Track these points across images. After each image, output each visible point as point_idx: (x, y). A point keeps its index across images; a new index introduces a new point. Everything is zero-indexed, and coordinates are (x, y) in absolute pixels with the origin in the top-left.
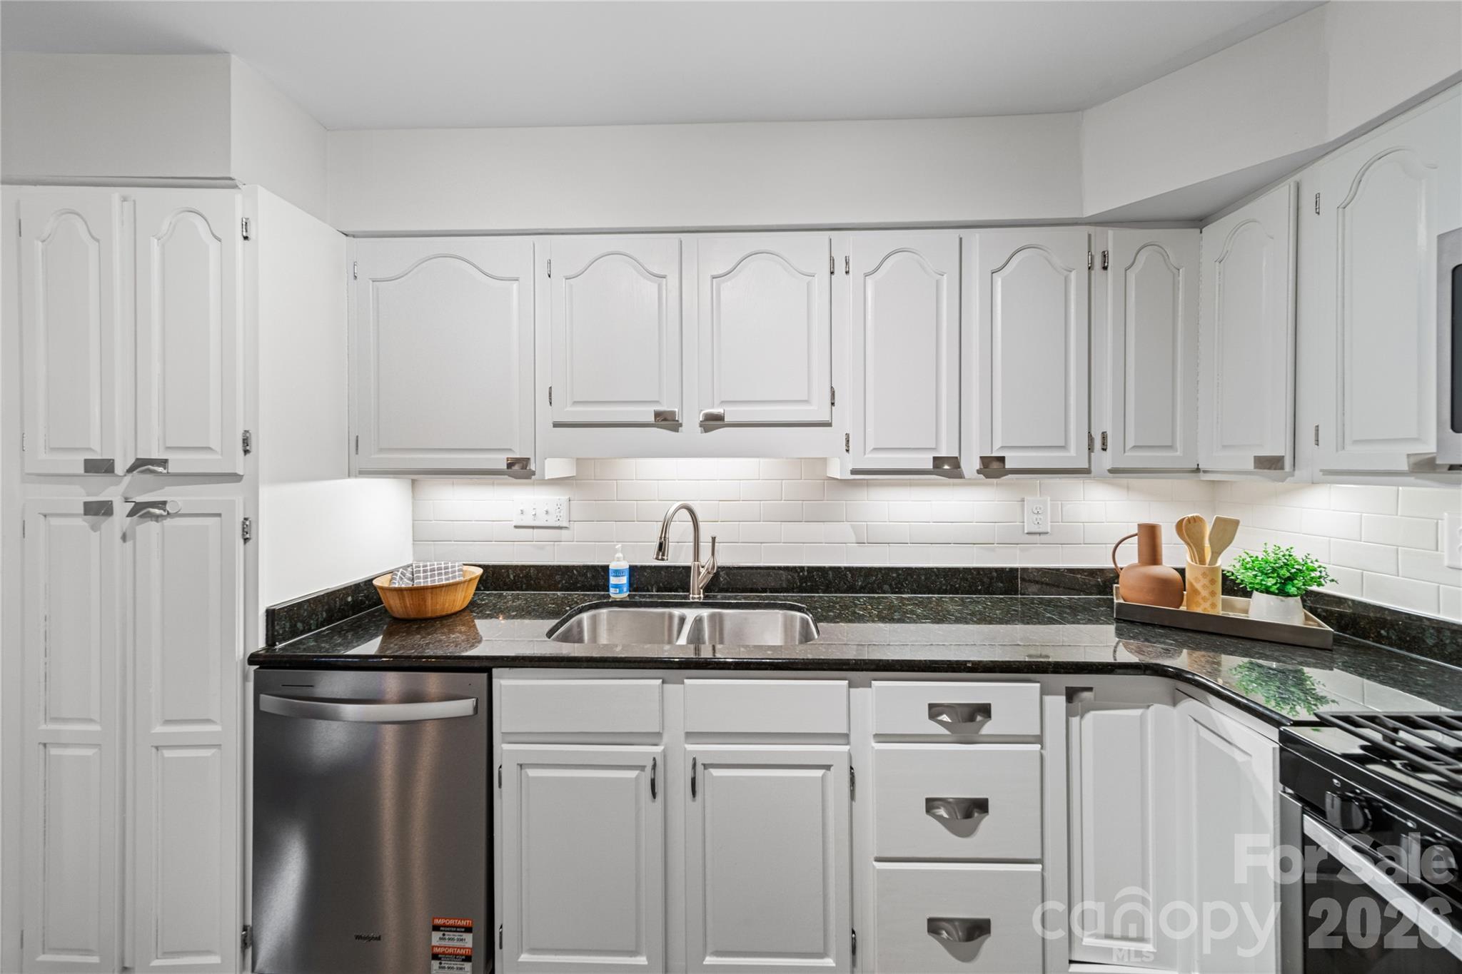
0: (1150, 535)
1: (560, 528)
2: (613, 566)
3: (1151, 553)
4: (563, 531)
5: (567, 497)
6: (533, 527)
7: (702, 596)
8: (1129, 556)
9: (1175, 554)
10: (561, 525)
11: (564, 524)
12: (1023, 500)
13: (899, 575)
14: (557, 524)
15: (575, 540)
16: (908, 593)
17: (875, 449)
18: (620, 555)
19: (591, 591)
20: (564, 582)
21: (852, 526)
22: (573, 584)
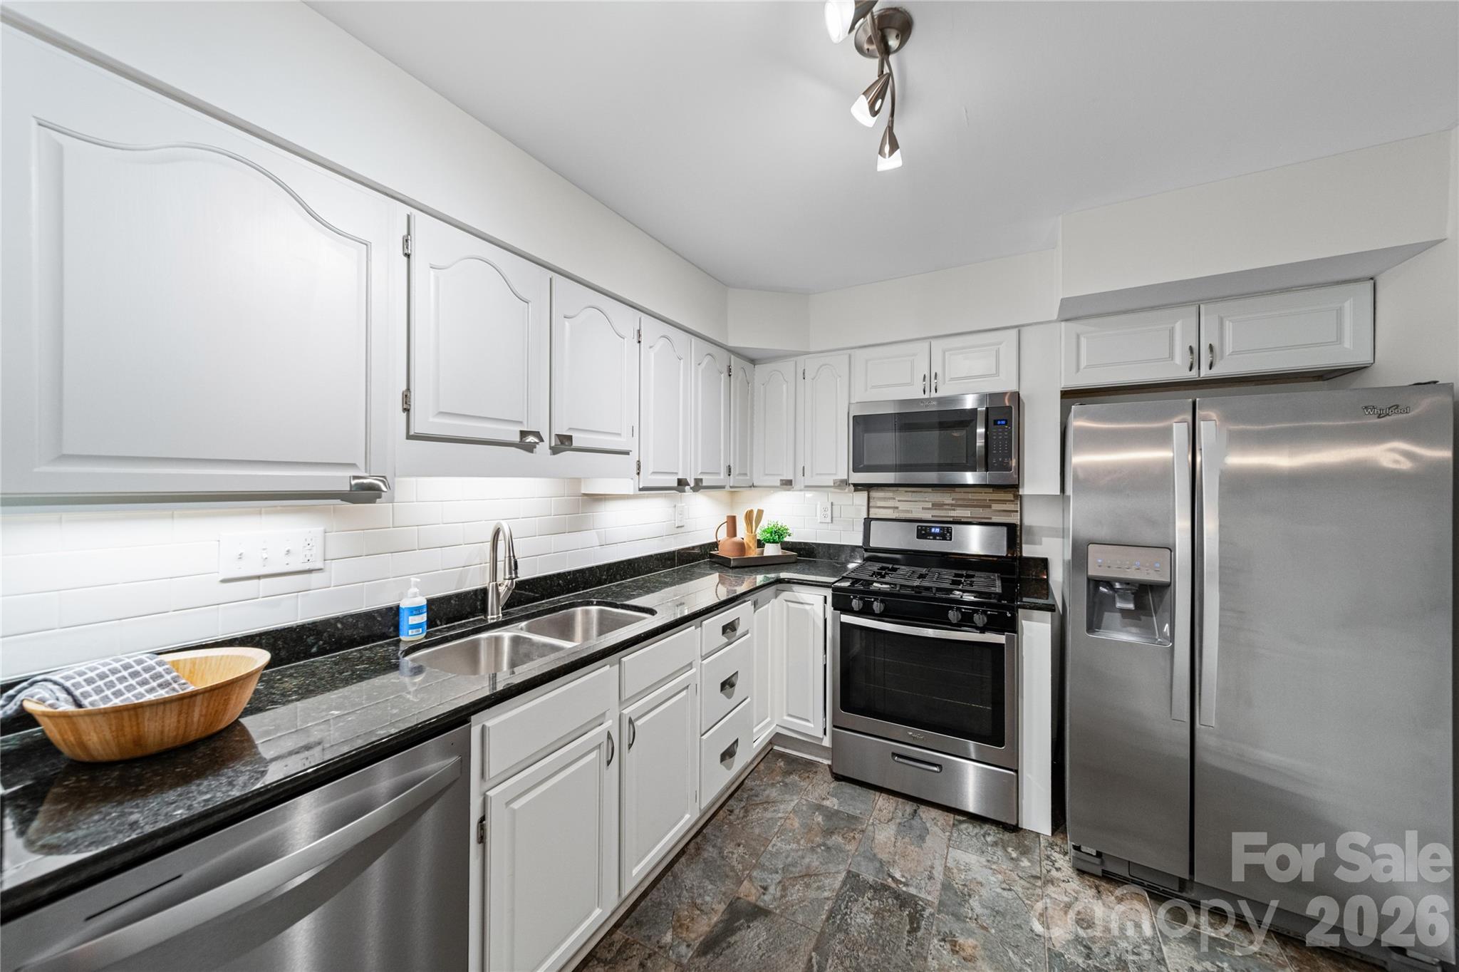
0: (732, 521)
1: (310, 571)
2: (405, 604)
3: (733, 531)
4: (314, 576)
5: (322, 529)
6: (259, 577)
7: (501, 615)
8: (723, 535)
9: (742, 532)
10: (312, 567)
11: (319, 565)
12: (675, 506)
13: (624, 565)
14: (307, 567)
15: (332, 585)
16: (629, 578)
17: (654, 473)
18: (414, 590)
19: (363, 645)
20: (321, 642)
21: (597, 532)
22: (336, 643)
